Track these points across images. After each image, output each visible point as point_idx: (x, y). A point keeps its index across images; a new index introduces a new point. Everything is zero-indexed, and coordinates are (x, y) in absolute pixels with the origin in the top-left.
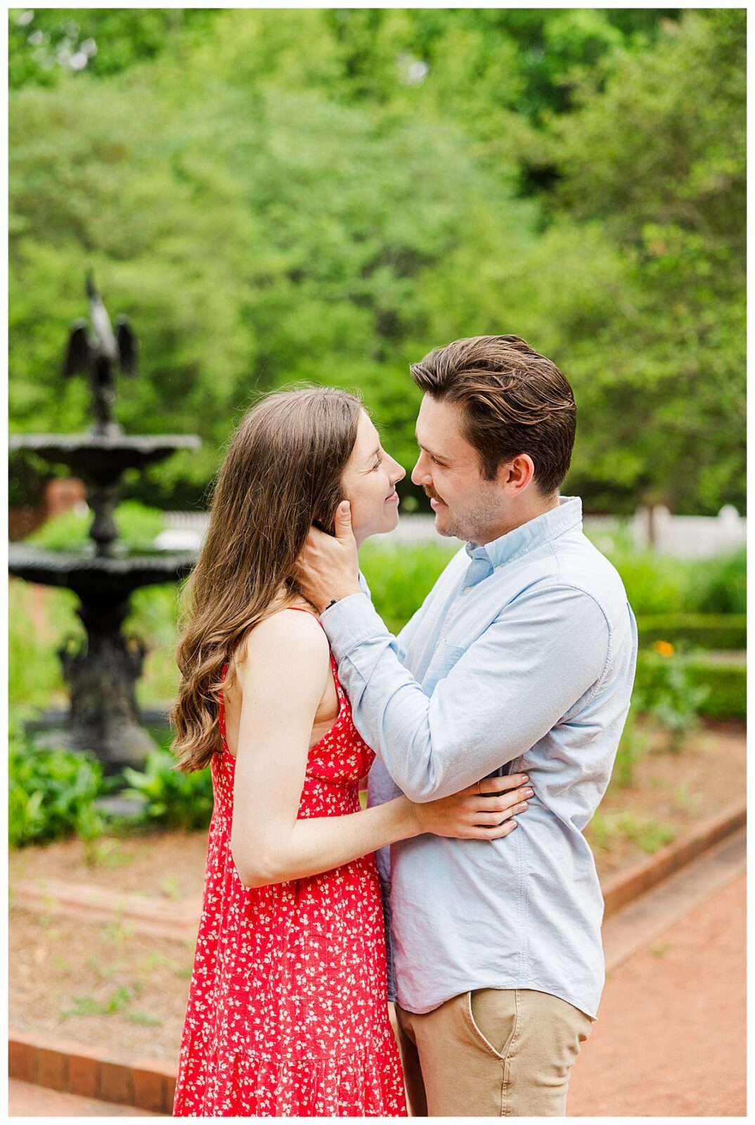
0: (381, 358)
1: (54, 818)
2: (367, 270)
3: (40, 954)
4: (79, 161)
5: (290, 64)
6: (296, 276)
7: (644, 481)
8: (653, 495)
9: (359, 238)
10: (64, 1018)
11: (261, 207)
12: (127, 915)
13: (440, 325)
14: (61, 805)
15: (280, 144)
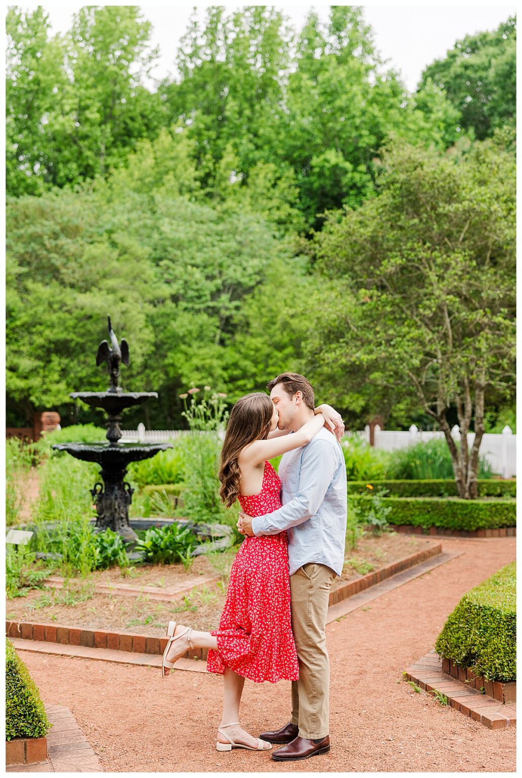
0: (222, 342)
1: (106, 558)
2: (215, 295)
3: (112, 607)
4: (55, 236)
5: (170, 180)
6: (175, 299)
7: (365, 410)
8: (371, 418)
9: (210, 278)
10: (128, 627)
11: (157, 261)
12: (145, 593)
13: (255, 325)
14: (109, 552)
15: (166, 226)
